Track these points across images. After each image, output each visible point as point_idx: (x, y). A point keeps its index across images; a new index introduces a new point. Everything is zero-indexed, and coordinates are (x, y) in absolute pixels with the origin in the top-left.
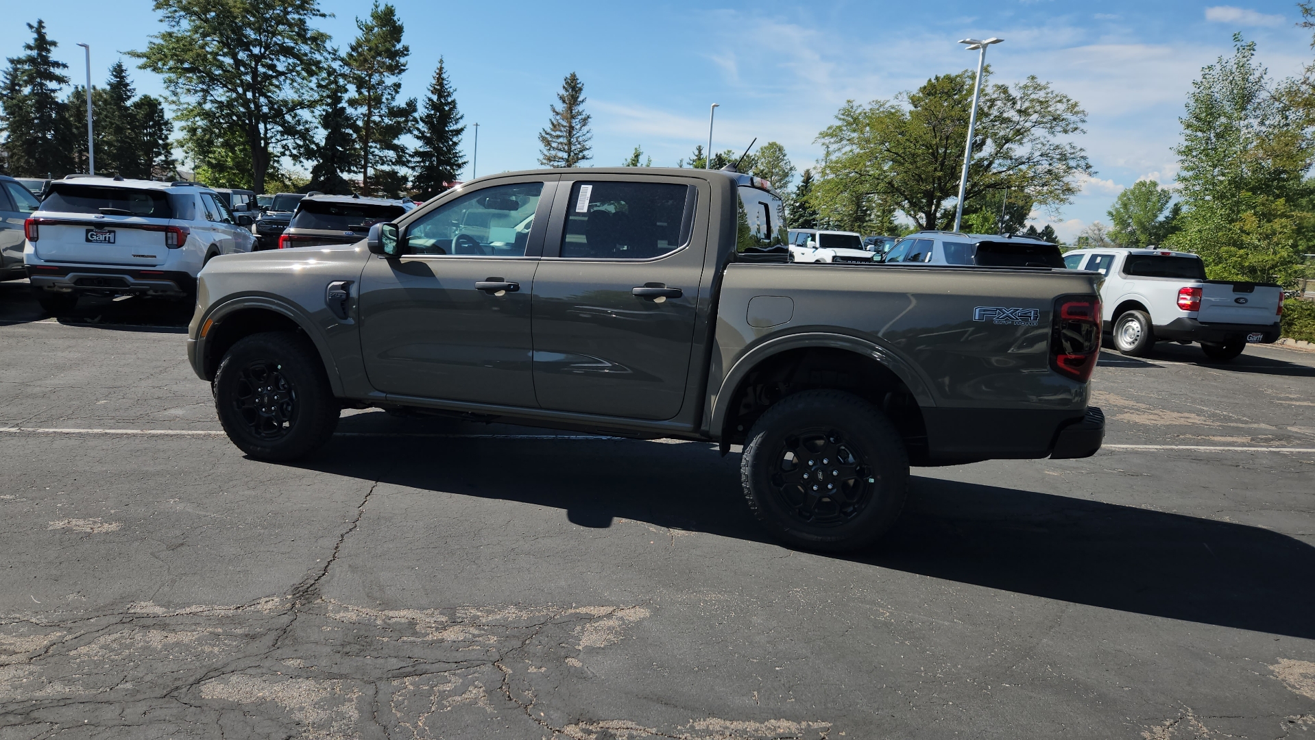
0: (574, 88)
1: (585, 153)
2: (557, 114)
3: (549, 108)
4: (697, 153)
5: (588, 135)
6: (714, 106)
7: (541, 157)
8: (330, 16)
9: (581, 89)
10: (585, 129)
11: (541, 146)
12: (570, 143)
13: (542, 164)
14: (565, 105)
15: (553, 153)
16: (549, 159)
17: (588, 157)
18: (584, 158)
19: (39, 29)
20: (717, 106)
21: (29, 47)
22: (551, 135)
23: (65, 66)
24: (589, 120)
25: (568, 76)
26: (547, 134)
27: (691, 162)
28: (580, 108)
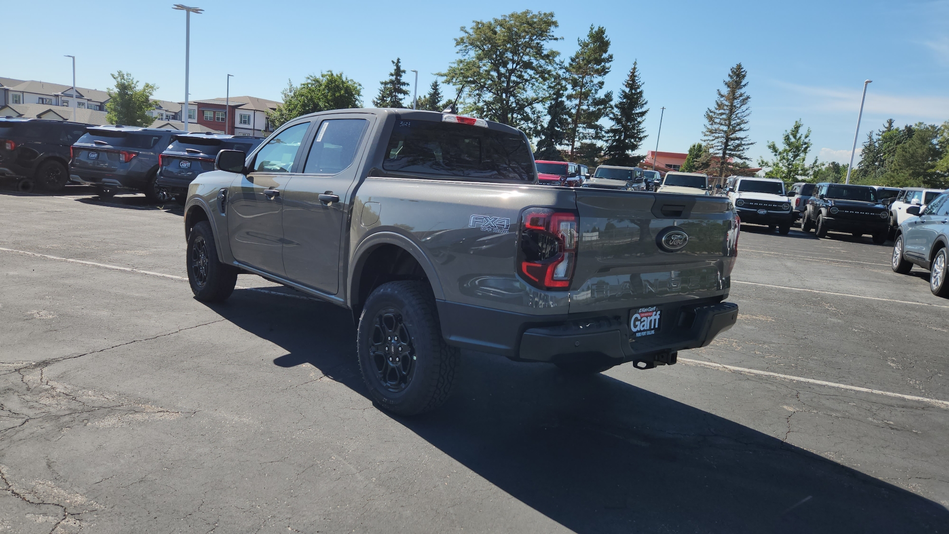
0: (738, 76)
1: (742, 126)
2: (722, 96)
3: (716, 92)
4: (887, 125)
5: (747, 112)
6: (867, 82)
7: (705, 130)
8: (561, 39)
9: (744, 76)
10: (744, 108)
11: (706, 122)
12: (729, 119)
13: (705, 136)
14: (729, 89)
15: (716, 126)
16: (711, 132)
17: (744, 129)
18: (741, 130)
19: (397, 64)
20: (871, 82)
21: (392, 75)
22: (715, 113)
23: (408, 84)
24: (749, 99)
25: (735, 66)
26: (711, 112)
27: (881, 133)
28: (742, 91)
